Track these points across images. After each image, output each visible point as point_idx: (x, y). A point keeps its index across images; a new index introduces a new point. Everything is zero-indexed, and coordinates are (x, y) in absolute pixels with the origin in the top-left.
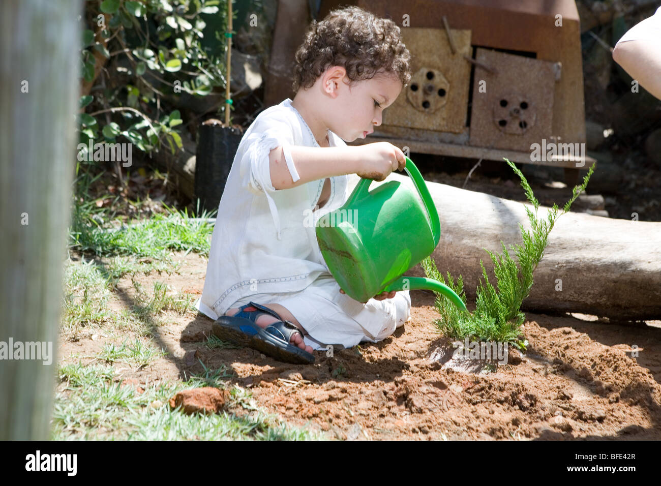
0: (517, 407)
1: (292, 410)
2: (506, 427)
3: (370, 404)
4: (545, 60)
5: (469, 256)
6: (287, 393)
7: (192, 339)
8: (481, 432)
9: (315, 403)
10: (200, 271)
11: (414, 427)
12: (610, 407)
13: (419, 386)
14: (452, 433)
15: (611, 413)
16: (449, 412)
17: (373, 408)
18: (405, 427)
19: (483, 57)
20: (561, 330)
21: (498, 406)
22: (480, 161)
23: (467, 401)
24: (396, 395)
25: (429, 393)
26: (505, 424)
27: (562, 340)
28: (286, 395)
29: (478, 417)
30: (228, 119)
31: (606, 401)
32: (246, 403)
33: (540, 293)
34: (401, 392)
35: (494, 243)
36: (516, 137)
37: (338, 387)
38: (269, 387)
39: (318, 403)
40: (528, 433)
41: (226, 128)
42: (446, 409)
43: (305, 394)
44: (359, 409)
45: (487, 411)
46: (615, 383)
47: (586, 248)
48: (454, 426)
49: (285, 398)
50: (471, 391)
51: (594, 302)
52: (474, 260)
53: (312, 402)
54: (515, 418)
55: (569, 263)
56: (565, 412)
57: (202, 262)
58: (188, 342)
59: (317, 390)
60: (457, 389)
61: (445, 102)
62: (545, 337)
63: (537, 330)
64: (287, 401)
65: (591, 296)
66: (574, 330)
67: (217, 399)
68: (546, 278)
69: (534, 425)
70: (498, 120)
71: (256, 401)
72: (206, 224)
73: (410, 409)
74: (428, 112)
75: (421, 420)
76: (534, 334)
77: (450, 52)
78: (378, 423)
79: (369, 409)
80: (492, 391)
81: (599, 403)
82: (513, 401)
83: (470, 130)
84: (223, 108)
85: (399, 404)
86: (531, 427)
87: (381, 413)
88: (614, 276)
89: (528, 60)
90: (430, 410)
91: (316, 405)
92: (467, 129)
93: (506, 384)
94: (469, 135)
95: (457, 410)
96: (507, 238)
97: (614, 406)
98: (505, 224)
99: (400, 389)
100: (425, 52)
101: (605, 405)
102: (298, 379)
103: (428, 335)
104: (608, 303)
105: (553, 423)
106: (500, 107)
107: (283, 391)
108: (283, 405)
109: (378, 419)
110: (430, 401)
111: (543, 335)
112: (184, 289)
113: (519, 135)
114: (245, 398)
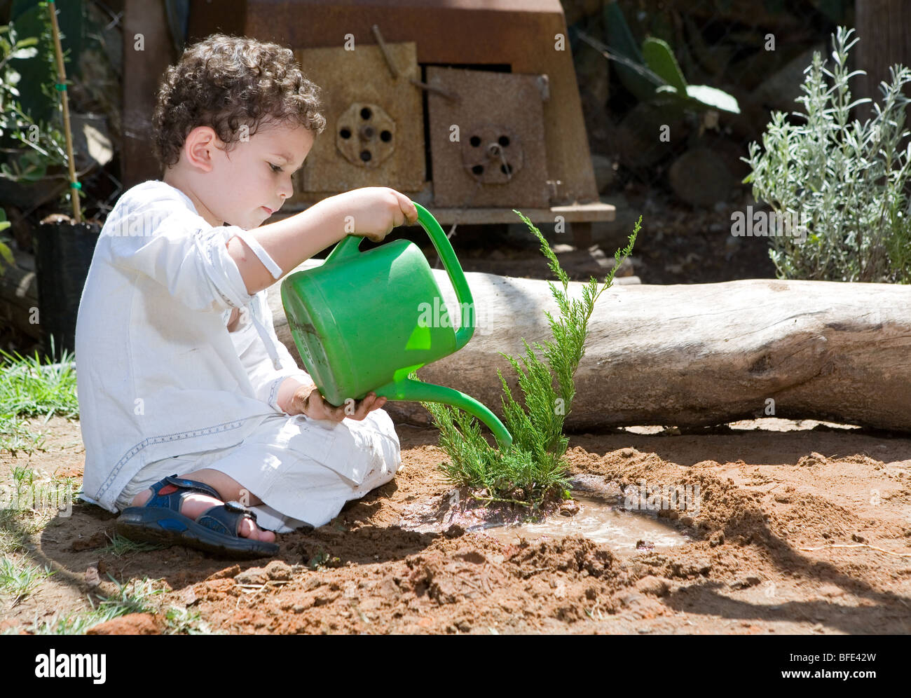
0: (585, 572)
1: (265, 628)
2: (579, 604)
3: (378, 601)
4: (525, 73)
5: (472, 366)
6: (251, 603)
7: (87, 545)
8: (544, 617)
9: (296, 612)
10: (76, 442)
11: (449, 625)
12: (715, 552)
13: (444, 564)
14: (503, 624)
15: (718, 560)
16: (493, 595)
17: (383, 607)
18: (434, 627)
19: (437, 79)
20: (618, 452)
21: (560, 576)
22: (454, 227)
23: (515, 575)
24: (412, 582)
25: (460, 572)
26: (577, 600)
27: (622, 466)
28: (251, 607)
29: (535, 596)
30: (79, 212)
31: (706, 544)
32: (194, 628)
33: (581, 404)
34: (421, 577)
35: (506, 342)
36: (499, 187)
37: (325, 584)
38: (222, 599)
39: (301, 611)
40: (611, 607)
41: (77, 226)
42: (489, 591)
43: (278, 601)
44: (363, 611)
45: (547, 585)
46: (711, 516)
47: (636, 332)
48: (505, 614)
49: (251, 612)
50: (516, 559)
51: (658, 407)
52: (479, 370)
53: (291, 611)
54: (588, 588)
55: (616, 356)
56: (655, 570)
57: (74, 428)
58: (81, 551)
59: (294, 593)
60: (497, 559)
61: (392, 149)
62: (598, 467)
63: (585, 458)
64: (254, 616)
65: (653, 398)
66: (636, 451)
67: (150, 629)
68: (586, 382)
69: (617, 595)
70: (470, 166)
71: (209, 623)
72: (71, 371)
73: (437, 598)
74: (370, 167)
75: (456, 614)
76: (582, 464)
77: (389, 75)
78: (395, 628)
79: (378, 609)
80: (547, 555)
81: (696, 548)
82: (580, 564)
83: (433, 185)
84: (68, 197)
85: (420, 595)
86: (613, 598)
87: (397, 611)
88: (680, 367)
89: (500, 75)
90: (466, 597)
91: (298, 615)
92: (429, 183)
93: (564, 542)
94: (433, 193)
95: (504, 590)
96: (523, 332)
97: (719, 549)
98: (517, 313)
99: (418, 573)
100: (353, 80)
101: (705, 550)
102: (262, 581)
103: (435, 488)
104: (677, 406)
105: (643, 587)
106: (470, 147)
107: (243, 602)
108: (248, 623)
109: (394, 621)
110: (464, 583)
111: (595, 464)
112: (58, 473)
113: (502, 185)
114: (190, 622)
